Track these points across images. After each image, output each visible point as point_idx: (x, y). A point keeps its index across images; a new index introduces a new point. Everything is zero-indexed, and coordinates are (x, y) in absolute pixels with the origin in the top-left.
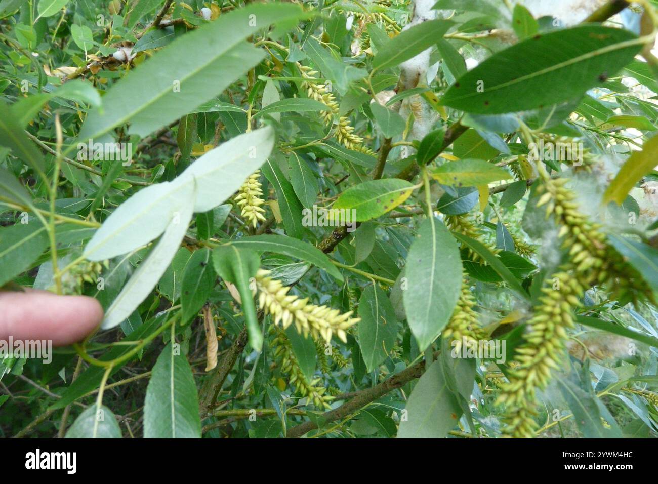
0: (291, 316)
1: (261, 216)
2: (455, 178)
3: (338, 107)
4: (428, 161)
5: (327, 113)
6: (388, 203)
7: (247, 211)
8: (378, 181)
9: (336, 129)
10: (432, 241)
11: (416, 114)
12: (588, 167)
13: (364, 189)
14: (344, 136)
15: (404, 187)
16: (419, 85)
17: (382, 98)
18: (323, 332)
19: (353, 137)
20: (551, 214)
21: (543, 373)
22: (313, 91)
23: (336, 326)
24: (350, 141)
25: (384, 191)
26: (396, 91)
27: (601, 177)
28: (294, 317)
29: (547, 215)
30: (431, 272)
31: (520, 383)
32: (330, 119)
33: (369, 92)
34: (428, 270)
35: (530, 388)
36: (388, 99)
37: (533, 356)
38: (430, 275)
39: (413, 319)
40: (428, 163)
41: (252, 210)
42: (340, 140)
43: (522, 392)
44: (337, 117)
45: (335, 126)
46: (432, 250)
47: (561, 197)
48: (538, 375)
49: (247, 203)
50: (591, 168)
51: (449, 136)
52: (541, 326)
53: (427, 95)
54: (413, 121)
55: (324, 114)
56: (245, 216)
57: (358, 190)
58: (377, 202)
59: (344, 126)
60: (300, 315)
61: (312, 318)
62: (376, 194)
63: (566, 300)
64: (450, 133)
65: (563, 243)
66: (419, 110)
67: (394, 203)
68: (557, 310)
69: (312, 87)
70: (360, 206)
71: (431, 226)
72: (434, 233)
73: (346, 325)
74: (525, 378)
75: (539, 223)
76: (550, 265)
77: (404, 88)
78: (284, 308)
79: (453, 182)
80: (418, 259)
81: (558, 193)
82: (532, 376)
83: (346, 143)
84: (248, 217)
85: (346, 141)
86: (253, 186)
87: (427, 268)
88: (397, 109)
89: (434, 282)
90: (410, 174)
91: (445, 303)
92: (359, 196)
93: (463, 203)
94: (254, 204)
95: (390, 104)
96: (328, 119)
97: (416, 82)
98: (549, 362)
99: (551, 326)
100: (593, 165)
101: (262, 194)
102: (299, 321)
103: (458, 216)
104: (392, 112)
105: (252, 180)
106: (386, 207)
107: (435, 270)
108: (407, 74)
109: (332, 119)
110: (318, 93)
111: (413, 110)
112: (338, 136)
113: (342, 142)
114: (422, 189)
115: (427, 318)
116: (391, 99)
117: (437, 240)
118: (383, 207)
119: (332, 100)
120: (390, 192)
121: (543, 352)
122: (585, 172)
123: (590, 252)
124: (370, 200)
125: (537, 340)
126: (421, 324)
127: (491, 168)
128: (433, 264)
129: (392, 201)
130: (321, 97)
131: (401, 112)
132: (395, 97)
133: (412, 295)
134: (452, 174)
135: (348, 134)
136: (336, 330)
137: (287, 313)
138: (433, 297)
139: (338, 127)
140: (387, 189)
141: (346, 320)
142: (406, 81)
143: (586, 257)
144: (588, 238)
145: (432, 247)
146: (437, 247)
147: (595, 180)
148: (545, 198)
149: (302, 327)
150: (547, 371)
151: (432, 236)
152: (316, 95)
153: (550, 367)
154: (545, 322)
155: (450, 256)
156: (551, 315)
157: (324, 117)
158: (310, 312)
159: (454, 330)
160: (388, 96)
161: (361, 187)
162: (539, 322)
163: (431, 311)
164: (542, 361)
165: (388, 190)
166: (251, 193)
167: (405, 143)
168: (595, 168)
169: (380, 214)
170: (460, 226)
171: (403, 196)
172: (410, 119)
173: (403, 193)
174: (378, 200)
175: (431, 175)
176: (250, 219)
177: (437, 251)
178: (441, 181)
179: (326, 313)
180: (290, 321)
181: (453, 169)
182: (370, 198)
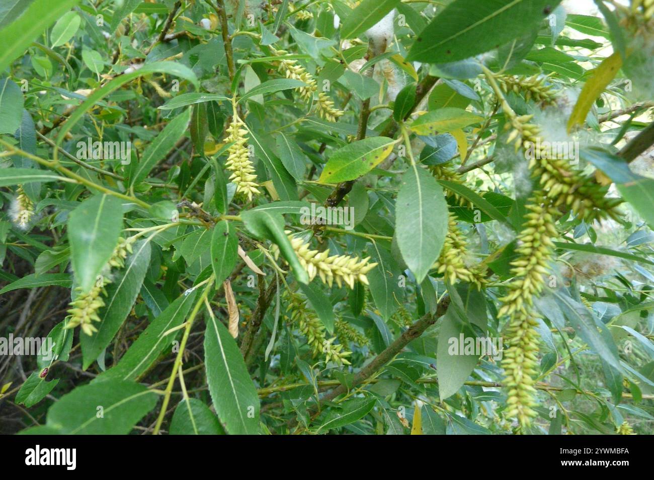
0: (315, 268)
1: (255, 190)
2: (431, 128)
3: (316, 84)
4: (404, 116)
5: (307, 92)
6: (373, 160)
7: (243, 186)
8: (361, 141)
9: (317, 105)
10: (417, 186)
11: (389, 80)
12: (553, 102)
13: (349, 150)
14: (325, 111)
15: (386, 143)
16: (387, 50)
17: (355, 67)
18: (346, 278)
19: (334, 111)
20: (519, 149)
21: (537, 280)
22: (291, 72)
23: (356, 272)
24: (331, 114)
25: (368, 149)
26: (367, 59)
27: (566, 109)
28: (318, 268)
29: (516, 149)
30: (419, 214)
31: (518, 293)
32: (310, 96)
33: (342, 62)
34: (416, 212)
35: (527, 294)
36: (360, 67)
37: (525, 266)
38: (419, 216)
39: (408, 256)
40: (405, 119)
41: (246, 186)
42: (322, 115)
43: (520, 301)
44: (317, 94)
45: (315, 102)
46: (418, 193)
47: (527, 133)
48: (532, 283)
49: (241, 180)
50: (556, 102)
51: (420, 91)
52: (529, 238)
53: (397, 60)
54: (388, 85)
55: (304, 93)
56: (241, 191)
57: (344, 152)
58: (363, 160)
59: (324, 101)
60: (323, 266)
61: (334, 267)
62: (361, 153)
63: (548, 212)
64: (421, 88)
65: (533, 173)
66: (391, 76)
67: (379, 158)
68: (542, 221)
69: (289, 69)
70: (348, 166)
71: (415, 173)
72: (418, 179)
73: (366, 269)
74: (521, 288)
75: (509, 157)
76: (523, 194)
77: (374, 55)
78: (308, 262)
79: (430, 132)
80: (406, 204)
81: (524, 129)
82: (527, 283)
83: (328, 118)
84: (243, 192)
85: (327, 115)
86: (244, 164)
87: (415, 211)
88: (371, 74)
89: (423, 222)
90: (390, 132)
91: (435, 237)
92: (346, 157)
93: (443, 153)
94: (247, 180)
95: (363, 70)
96: (308, 97)
97: (384, 47)
98: (540, 268)
99: (538, 235)
100: (557, 100)
101: (254, 171)
102: (323, 271)
103: (441, 167)
104: (365, 77)
105: (244, 159)
106: (372, 164)
107: (423, 212)
108: (375, 42)
109: (312, 96)
110: (296, 74)
111: (385, 75)
112: (319, 112)
113: (325, 117)
114: (404, 143)
115: (420, 253)
116: (363, 66)
117: (421, 184)
118: (369, 163)
119: (309, 79)
120: (374, 150)
121: (534, 260)
122: (551, 107)
123: (557, 180)
124: (356, 160)
125: (527, 251)
126: (415, 259)
127: (462, 114)
128: (421, 206)
129: (377, 157)
130: (299, 77)
131: (375, 78)
132: (366, 63)
133: (404, 235)
134: (428, 125)
135: (328, 109)
136: (357, 275)
137: (311, 265)
138: (423, 235)
139: (319, 102)
140: (370, 147)
141: (366, 265)
142: (374, 48)
143: (554, 184)
144: (554, 168)
145: (417, 191)
146: (421, 191)
147: (561, 113)
148: (513, 135)
149: (327, 276)
150: (540, 277)
151: (416, 182)
152: (294, 76)
153: (541, 273)
154: (532, 234)
155: (435, 197)
156: (536, 227)
157: (304, 96)
158: (331, 263)
159: (447, 265)
160: (360, 64)
161: (346, 149)
162: (528, 235)
163: (423, 248)
164: (533, 269)
165: (372, 148)
166: (244, 170)
167: (382, 106)
168: (560, 102)
169: (367, 171)
170: (444, 176)
171: (386, 151)
172: (384, 84)
173: (386, 148)
174: (363, 158)
175: (409, 128)
176: (245, 193)
177: (422, 194)
178: (419, 133)
179: (346, 262)
180: (315, 273)
181: (428, 120)
182: (356, 158)
